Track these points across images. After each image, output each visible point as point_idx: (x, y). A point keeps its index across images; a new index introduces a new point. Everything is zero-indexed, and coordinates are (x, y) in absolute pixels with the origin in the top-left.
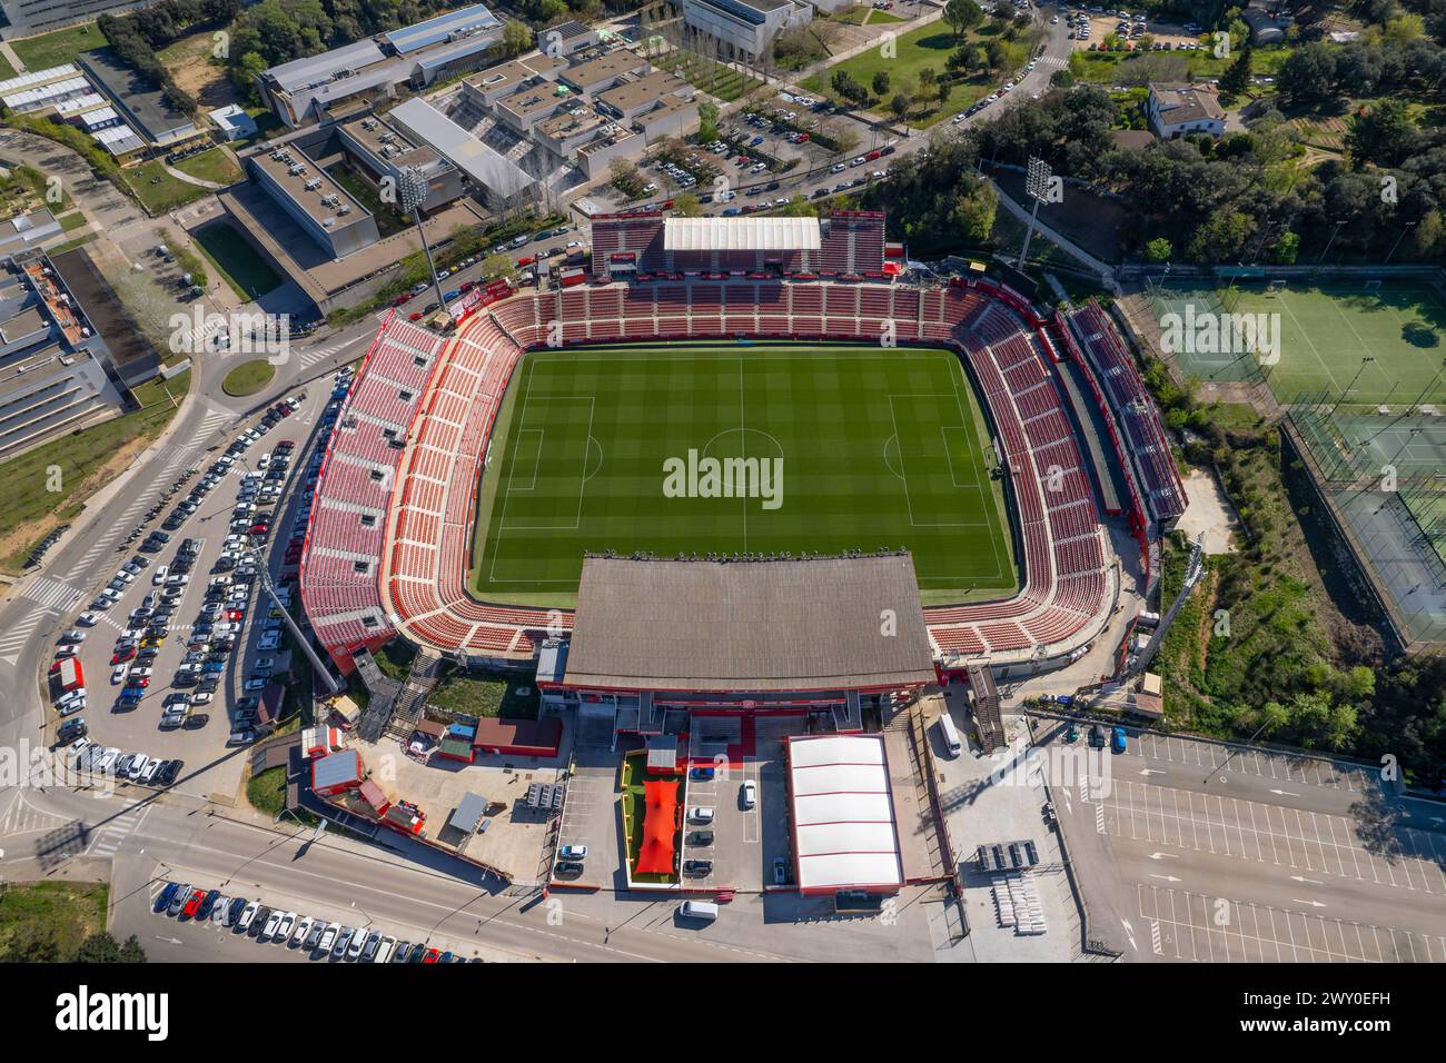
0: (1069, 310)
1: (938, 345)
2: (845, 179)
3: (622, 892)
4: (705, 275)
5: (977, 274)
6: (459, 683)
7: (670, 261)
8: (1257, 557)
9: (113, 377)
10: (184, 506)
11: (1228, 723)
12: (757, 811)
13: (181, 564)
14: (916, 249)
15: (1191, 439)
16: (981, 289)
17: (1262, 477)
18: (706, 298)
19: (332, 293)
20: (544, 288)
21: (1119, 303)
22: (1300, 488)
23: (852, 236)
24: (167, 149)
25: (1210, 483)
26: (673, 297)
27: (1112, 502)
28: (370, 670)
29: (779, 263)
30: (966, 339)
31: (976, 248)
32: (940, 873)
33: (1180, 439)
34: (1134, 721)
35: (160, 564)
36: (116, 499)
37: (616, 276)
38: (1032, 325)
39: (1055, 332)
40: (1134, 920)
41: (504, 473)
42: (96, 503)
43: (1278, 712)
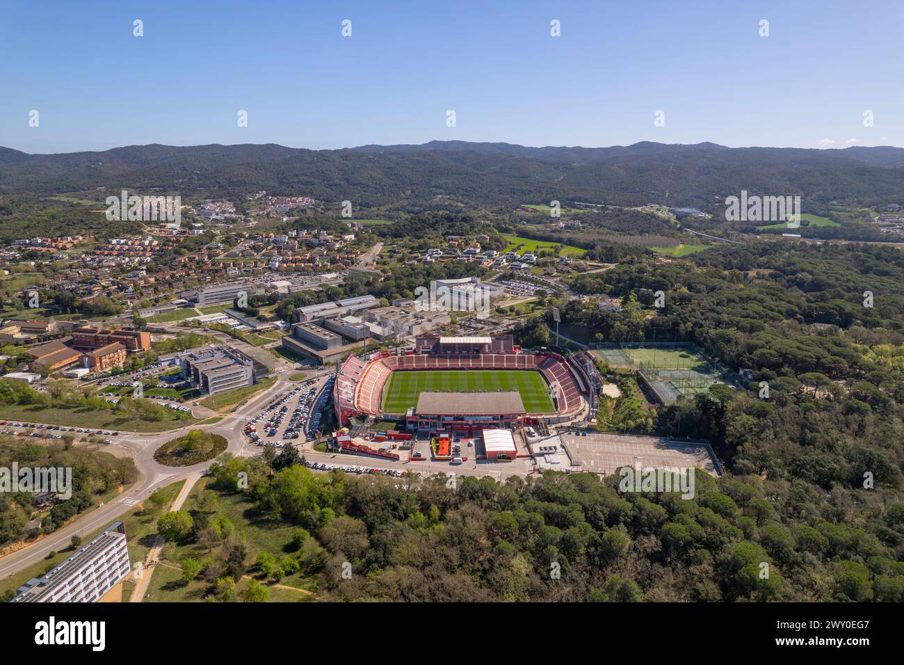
0: (573, 354)
1: (532, 370)
2: (500, 329)
3: (433, 459)
4: (453, 352)
5: (544, 350)
6: (381, 424)
7: (442, 348)
8: (627, 397)
9: (254, 375)
10: (282, 400)
11: (618, 429)
12: (474, 447)
13: (284, 409)
14: (524, 346)
15: (609, 376)
16: (545, 355)
17: (631, 383)
18: (453, 357)
19: (327, 356)
20: (399, 355)
21: (589, 352)
22: (641, 382)
23: (502, 342)
24: (260, 331)
25: (615, 386)
26: (443, 357)
27: (583, 389)
28: (353, 421)
29: (479, 348)
30: (541, 367)
31: (543, 343)
32: (528, 454)
33: (606, 377)
34: (590, 430)
35: (277, 410)
36: (258, 400)
37: (423, 353)
38: (561, 361)
39: (569, 361)
40: (586, 460)
41: (389, 392)
42: (251, 401)
43: (631, 423)
